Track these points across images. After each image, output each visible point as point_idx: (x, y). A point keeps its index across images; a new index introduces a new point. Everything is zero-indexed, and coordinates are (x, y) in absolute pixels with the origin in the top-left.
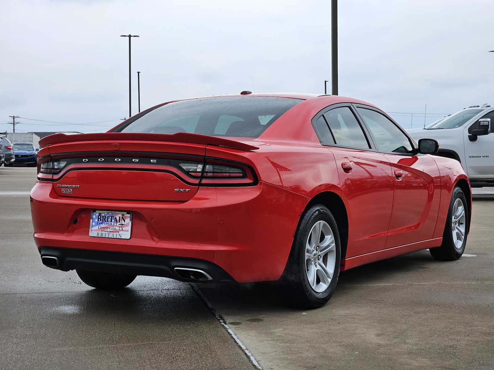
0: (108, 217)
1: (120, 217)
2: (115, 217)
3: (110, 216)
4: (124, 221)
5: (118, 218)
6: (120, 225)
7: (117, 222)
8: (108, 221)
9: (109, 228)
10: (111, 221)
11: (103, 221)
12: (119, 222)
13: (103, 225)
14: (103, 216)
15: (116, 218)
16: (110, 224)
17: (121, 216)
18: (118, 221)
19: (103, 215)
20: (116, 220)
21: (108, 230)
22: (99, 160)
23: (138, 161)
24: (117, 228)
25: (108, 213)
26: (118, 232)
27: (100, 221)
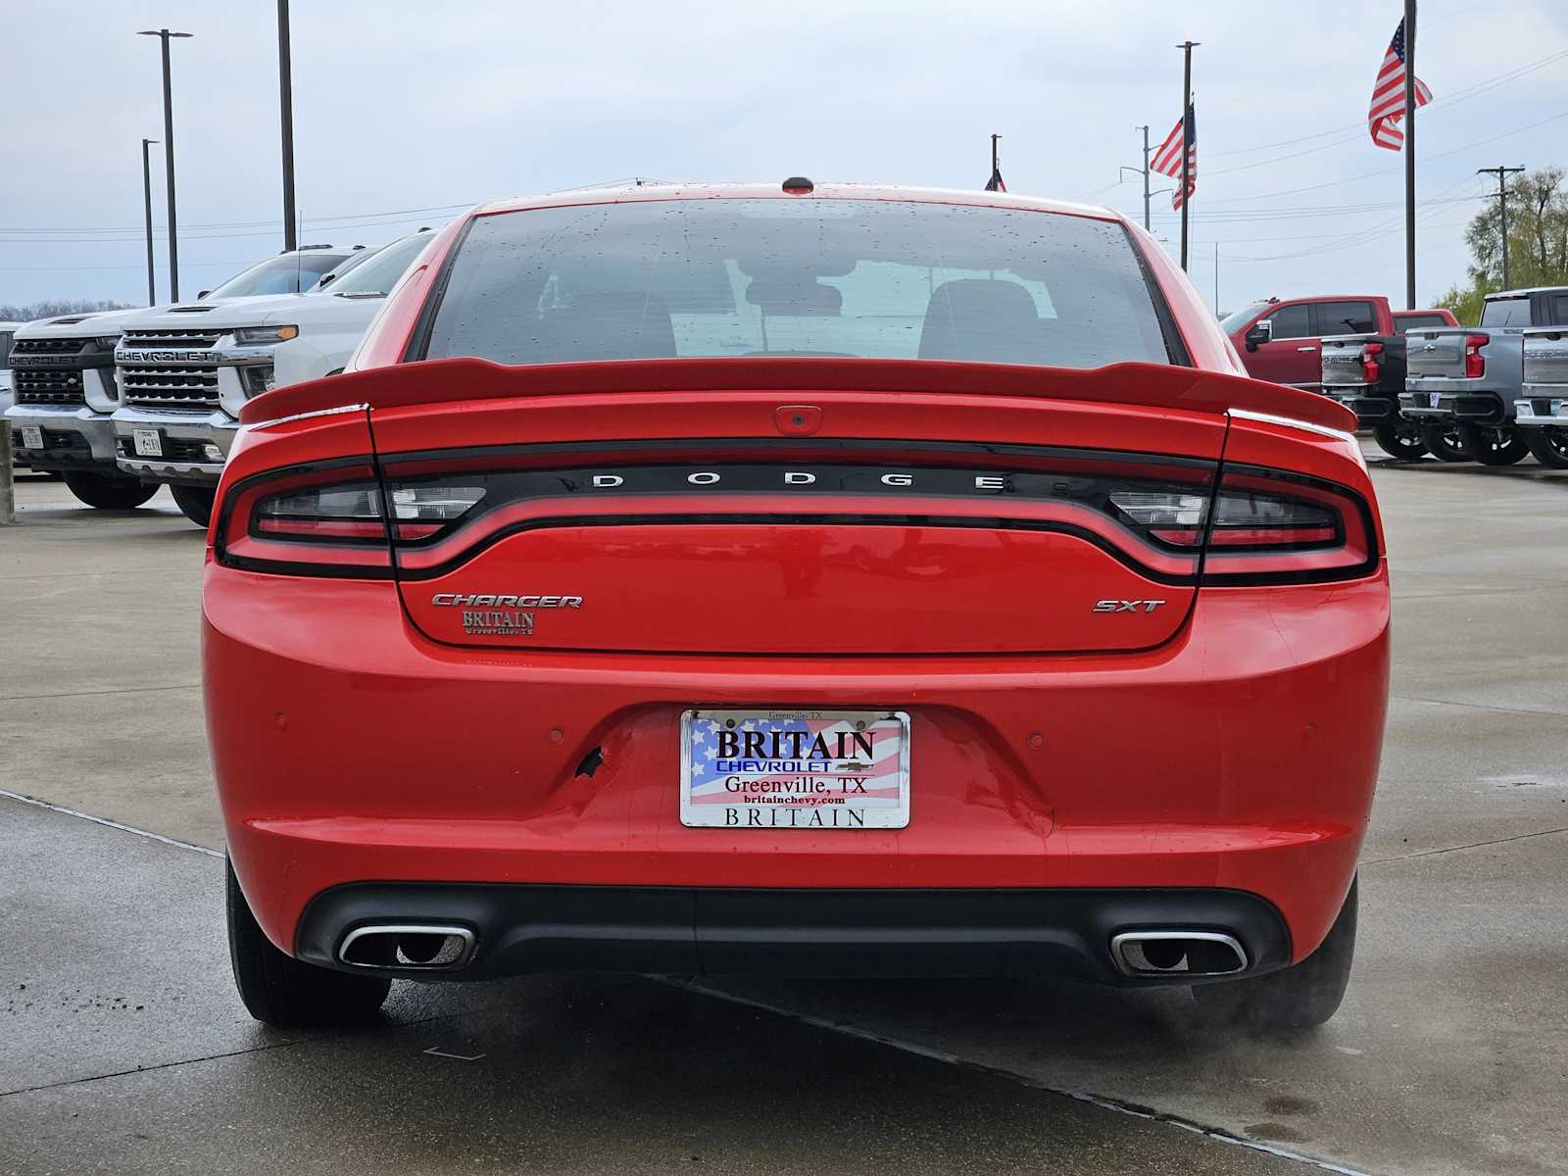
0: (776, 735)
1: (841, 735)
2: (816, 736)
3: (787, 734)
4: (869, 751)
5: (831, 741)
6: (845, 771)
7: (827, 755)
8: (776, 755)
9: (784, 788)
10: (796, 755)
11: (748, 754)
12: (841, 755)
13: (751, 775)
14: (748, 735)
15: (820, 739)
16: (789, 767)
17: (849, 729)
18: (834, 752)
19: (749, 727)
20: (824, 749)
21: (784, 794)
22: (692, 478)
23: (909, 482)
24: (834, 785)
25: (778, 721)
26: (840, 801)
27: (735, 753)
